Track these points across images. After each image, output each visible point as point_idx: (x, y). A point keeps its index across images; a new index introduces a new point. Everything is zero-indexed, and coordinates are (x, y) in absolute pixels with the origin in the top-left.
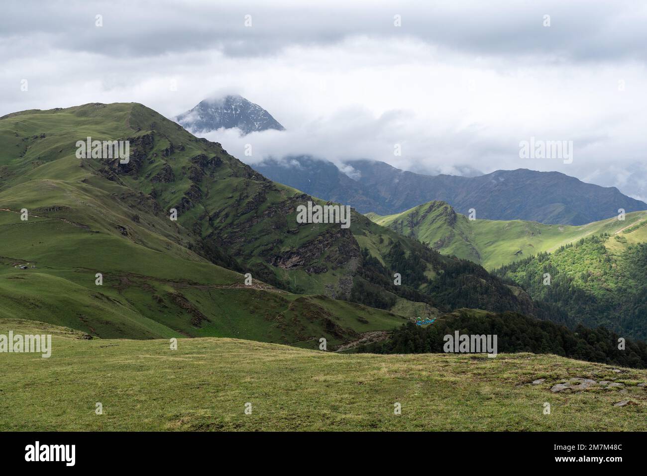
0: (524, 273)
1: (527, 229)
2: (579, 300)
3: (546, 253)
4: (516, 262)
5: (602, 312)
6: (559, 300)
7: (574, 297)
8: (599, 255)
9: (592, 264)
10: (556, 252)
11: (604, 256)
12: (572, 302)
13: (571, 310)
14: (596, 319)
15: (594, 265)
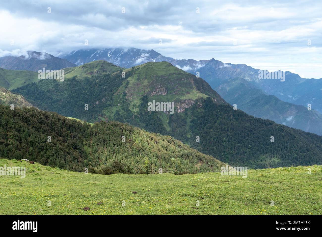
0: (26, 90)
1: (28, 74)
2: (46, 99)
3: (35, 82)
4: (23, 86)
5: (54, 103)
6: (39, 99)
7: (45, 98)
8: (54, 83)
9: (51, 86)
10: (38, 82)
11: (56, 83)
12: (44, 100)
13: (44, 103)
14: (53, 105)
15: (52, 86)
